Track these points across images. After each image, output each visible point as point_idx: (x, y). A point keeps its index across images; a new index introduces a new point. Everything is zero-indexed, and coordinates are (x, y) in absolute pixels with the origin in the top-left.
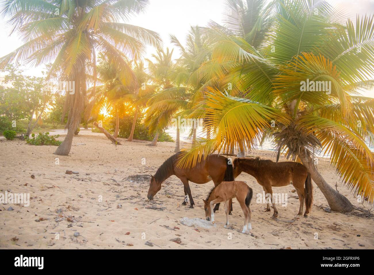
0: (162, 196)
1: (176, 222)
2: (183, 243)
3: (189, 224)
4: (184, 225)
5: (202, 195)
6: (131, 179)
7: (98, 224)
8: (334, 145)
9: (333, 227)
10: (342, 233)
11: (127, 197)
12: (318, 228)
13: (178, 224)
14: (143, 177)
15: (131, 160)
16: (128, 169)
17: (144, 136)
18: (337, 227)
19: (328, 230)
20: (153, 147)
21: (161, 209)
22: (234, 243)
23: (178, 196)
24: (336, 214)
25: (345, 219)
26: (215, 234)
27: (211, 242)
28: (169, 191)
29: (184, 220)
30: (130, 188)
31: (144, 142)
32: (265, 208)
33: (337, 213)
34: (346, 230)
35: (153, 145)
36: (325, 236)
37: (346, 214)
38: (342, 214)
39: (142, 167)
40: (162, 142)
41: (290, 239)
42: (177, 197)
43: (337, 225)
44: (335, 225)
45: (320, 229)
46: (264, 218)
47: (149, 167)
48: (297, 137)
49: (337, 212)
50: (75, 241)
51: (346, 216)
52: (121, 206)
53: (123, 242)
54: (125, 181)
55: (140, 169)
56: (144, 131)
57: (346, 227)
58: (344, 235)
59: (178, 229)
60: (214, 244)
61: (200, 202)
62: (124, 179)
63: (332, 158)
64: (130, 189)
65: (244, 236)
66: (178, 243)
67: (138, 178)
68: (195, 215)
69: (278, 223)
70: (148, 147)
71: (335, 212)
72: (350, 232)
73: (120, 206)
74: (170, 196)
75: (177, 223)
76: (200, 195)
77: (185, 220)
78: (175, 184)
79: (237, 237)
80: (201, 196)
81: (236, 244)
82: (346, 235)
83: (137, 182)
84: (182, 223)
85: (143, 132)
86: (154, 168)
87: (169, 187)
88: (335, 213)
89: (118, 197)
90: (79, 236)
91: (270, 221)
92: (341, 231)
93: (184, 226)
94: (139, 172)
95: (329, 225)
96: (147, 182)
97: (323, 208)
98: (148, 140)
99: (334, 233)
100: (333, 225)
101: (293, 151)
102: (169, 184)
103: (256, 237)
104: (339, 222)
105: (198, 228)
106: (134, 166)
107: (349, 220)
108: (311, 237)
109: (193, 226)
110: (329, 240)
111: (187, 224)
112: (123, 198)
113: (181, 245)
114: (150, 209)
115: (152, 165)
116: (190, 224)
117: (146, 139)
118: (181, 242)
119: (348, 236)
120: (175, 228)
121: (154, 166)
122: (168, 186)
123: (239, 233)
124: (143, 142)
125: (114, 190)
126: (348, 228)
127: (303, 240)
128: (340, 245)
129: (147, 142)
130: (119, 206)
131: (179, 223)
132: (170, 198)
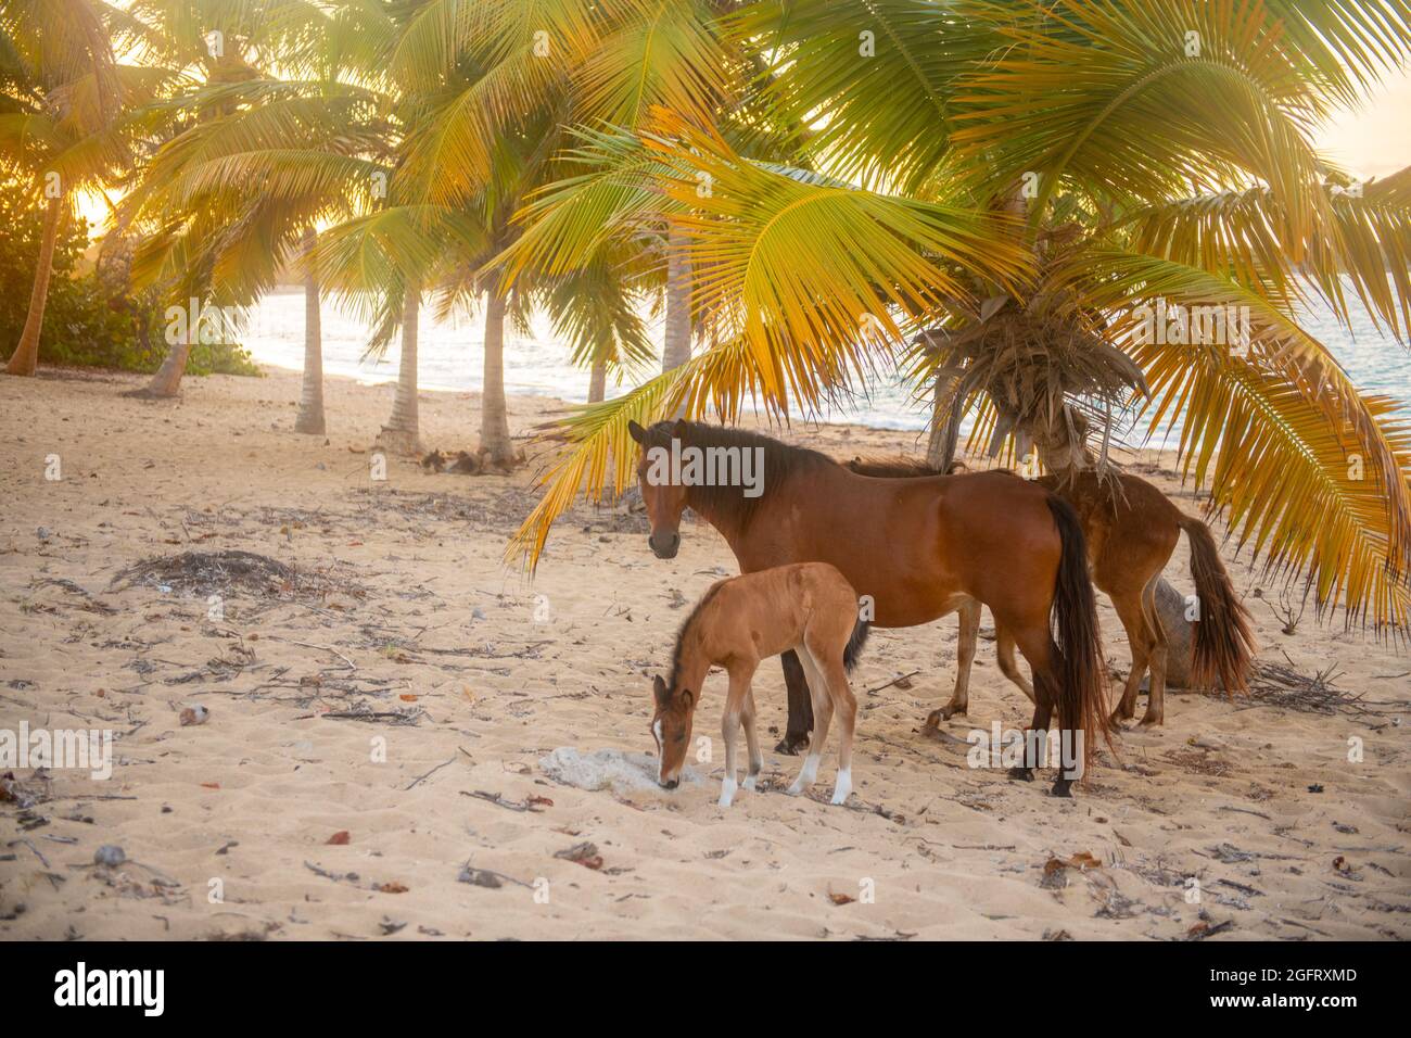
0: (363, 653)
1: (525, 771)
2: (612, 866)
3: (588, 779)
4: (565, 783)
5: (550, 643)
6: (158, 576)
7: (159, 801)
8: (1198, 385)
9: (1193, 756)
10: (1241, 781)
11: (190, 671)
12: (1136, 768)
13: (537, 782)
14: (225, 566)
15: (94, 475)
16: (102, 525)
17: (96, 345)
18: (1212, 756)
19: (1179, 772)
20: (166, 401)
21: (399, 717)
22: (829, 853)
23: (440, 652)
24: (1183, 701)
25: (1226, 720)
26: (721, 818)
27: (728, 853)
28: (378, 627)
29: (562, 759)
30: (184, 625)
31: (101, 380)
32: (866, 690)
33: (1186, 697)
34: (1250, 768)
35: (160, 397)
36: (1184, 799)
37: (1225, 700)
38: (1208, 701)
39: (169, 511)
40: (202, 375)
41: (1047, 820)
42: (438, 656)
43: (1206, 747)
44: (1197, 751)
45: (1142, 771)
46: (882, 734)
47: (208, 511)
48: (1046, 352)
49: (1185, 693)
50: (124, 890)
51: (1228, 707)
52: (205, 710)
53: (352, 877)
54: (129, 585)
55: (165, 526)
56: (96, 318)
57: (1246, 755)
58: (1253, 791)
59: (547, 801)
60: (745, 863)
61: (560, 677)
62: (117, 579)
63: (1187, 448)
64: (183, 629)
65: (848, 818)
66: (590, 866)
67: (196, 569)
68: (577, 738)
69: (953, 752)
70: (135, 406)
71: (1175, 694)
72: (1272, 776)
73: (199, 713)
74: (402, 651)
75: (528, 780)
76: (545, 642)
77: (567, 763)
78: (391, 593)
79: (823, 824)
80: (551, 647)
81: (839, 853)
82: (1263, 791)
83: (197, 591)
84: (553, 775)
85: (90, 322)
86: (236, 516)
87: (367, 608)
88: (1179, 697)
89: (143, 668)
90: (123, 862)
91: (916, 746)
92: (1233, 773)
93: (568, 790)
94: (167, 542)
95: (1172, 752)
96: (250, 587)
97: (1123, 677)
98: (121, 365)
99: (1210, 784)
100: (1187, 747)
101: (1019, 417)
102: (364, 594)
103: (901, 819)
104: (1211, 737)
105: (628, 793)
106: (123, 509)
107: (1245, 725)
108: (1128, 808)
109: (605, 786)
110: (1204, 816)
111: (579, 782)
112: (179, 673)
113: (605, 872)
114: (350, 721)
115: (219, 502)
116: (592, 779)
117: (105, 360)
118: (600, 860)
119: (1271, 794)
120: (532, 801)
121: (233, 505)
122: (363, 604)
123: (822, 806)
124: (99, 376)
125: (95, 635)
126: (1260, 758)
127: (1101, 820)
128: (1262, 834)
129: (118, 377)
130: (193, 712)
131: (539, 779)
132: (408, 662)
